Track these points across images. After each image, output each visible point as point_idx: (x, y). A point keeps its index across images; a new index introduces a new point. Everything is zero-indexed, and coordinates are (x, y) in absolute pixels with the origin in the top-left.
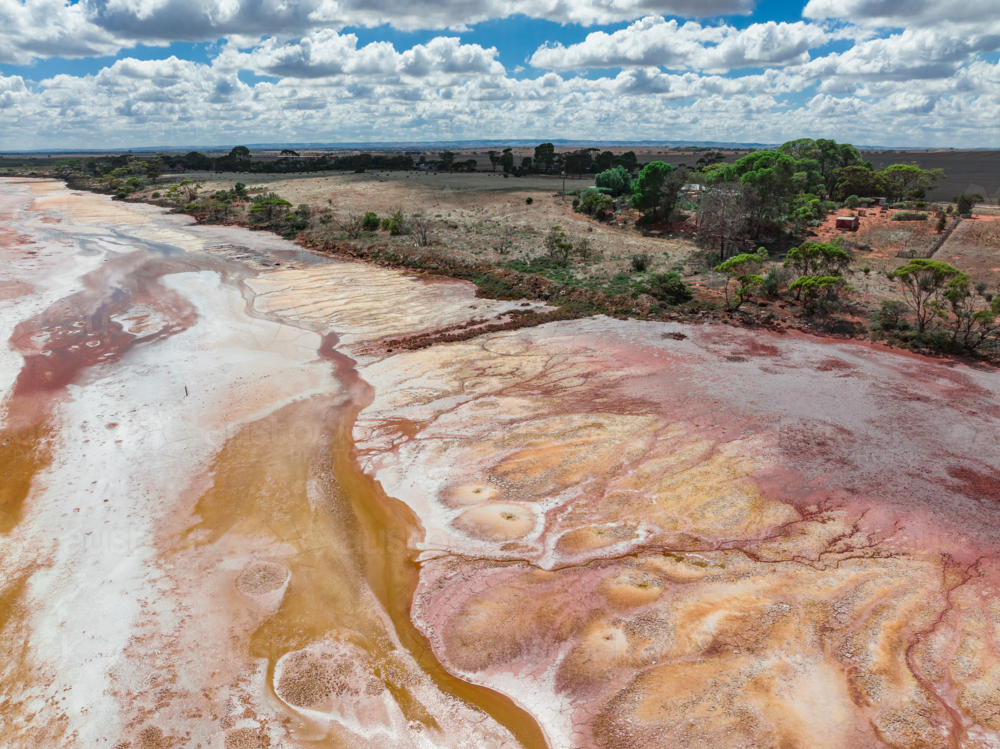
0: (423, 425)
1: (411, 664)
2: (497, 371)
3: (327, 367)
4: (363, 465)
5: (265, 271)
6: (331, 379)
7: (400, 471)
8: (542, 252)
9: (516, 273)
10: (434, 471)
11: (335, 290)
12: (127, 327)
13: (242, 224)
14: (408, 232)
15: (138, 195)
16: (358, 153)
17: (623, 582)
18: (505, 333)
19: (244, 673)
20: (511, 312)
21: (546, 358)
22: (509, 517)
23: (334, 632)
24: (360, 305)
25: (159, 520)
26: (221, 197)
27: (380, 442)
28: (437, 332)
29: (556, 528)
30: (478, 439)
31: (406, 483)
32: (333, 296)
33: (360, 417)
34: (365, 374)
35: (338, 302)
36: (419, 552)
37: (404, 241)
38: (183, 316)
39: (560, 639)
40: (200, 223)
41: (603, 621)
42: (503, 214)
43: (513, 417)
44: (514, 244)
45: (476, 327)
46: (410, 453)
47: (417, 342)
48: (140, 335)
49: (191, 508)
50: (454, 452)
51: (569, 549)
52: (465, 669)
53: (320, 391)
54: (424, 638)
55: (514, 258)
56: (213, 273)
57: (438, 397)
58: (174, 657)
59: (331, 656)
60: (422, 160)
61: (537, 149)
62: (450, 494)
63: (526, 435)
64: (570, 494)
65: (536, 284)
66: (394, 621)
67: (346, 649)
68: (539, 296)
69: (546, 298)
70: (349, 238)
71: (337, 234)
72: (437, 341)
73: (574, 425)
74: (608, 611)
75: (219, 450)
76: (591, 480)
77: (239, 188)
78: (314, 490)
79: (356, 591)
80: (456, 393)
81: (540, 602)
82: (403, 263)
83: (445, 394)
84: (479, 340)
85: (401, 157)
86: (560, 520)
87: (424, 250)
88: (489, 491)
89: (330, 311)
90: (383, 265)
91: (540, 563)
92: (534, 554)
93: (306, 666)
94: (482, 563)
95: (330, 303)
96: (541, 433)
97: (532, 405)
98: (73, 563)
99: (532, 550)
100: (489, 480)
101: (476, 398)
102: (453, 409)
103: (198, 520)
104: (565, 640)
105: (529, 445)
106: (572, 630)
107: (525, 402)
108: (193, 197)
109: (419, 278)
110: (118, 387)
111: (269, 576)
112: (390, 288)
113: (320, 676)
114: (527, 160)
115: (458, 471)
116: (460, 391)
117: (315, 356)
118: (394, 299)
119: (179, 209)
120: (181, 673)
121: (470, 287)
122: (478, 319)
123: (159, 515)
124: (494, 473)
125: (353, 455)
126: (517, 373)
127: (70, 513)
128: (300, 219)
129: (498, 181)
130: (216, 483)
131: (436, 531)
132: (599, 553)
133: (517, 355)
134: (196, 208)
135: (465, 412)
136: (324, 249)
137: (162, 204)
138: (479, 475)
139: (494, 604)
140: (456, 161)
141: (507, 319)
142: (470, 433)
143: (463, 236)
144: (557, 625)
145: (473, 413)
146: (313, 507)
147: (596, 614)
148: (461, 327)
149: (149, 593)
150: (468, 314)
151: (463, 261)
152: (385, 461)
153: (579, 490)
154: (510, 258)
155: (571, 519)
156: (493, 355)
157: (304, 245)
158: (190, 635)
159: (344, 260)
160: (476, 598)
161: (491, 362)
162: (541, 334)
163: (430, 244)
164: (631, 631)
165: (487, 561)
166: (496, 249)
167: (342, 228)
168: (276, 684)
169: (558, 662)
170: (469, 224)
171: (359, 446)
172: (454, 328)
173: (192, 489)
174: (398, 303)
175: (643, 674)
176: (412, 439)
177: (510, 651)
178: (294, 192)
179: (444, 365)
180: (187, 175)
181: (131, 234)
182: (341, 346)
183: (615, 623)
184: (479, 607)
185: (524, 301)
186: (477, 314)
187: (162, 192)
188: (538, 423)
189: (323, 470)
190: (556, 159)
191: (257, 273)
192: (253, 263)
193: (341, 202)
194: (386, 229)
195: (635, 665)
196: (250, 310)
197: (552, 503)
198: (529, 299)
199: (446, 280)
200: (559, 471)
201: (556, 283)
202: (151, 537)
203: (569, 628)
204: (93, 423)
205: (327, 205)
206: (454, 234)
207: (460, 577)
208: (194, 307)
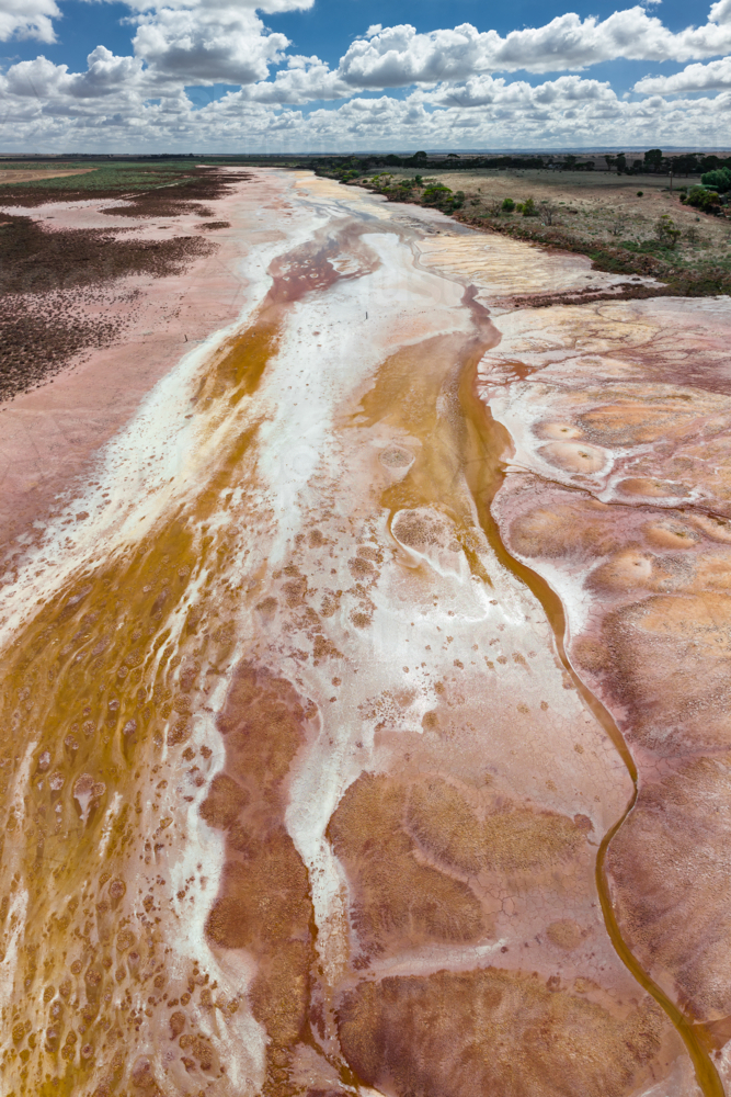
0: (534, 370)
1: (484, 539)
2: (609, 335)
3: (467, 313)
4: (480, 393)
5: (429, 236)
6: (470, 323)
7: (508, 403)
8: (651, 236)
9: (628, 252)
10: (533, 408)
11: (478, 255)
12: (336, 266)
13: (417, 203)
14: (536, 215)
15: (355, 181)
16: (502, 156)
17: (665, 527)
18: (617, 302)
19: (374, 514)
20: (621, 285)
21: (656, 330)
22: (584, 456)
23: (436, 505)
24: (496, 267)
25: (337, 404)
26: (406, 184)
27: (497, 377)
28: (557, 295)
29: (621, 473)
30: (578, 389)
31: (510, 413)
32: (475, 258)
33: (486, 355)
34: (497, 322)
35: (479, 263)
36: (507, 465)
37: (534, 221)
38: (372, 264)
39: (597, 554)
40: (390, 201)
41: (637, 552)
42: (616, 204)
43: (611, 377)
44: (627, 228)
45: (591, 294)
46: (518, 389)
47: (541, 302)
48: (343, 273)
49: (359, 400)
50: (554, 396)
51: (627, 491)
52: (520, 553)
53: (460, 330)
54: (496, 525)
55: (626, 240)
56: (394, 235)
57: (552, 349)
58: (336, 494)
59: (431, 519)
60: (551, 162)
61: (646, 154)
62: (542, 428)
63: (617, 394)
64: (641, 449)
65: (646, 263)
66: (478, 508)
67: (442, 517)
68: (649, 273)
69: (656, 275)
70: (491, 216)
71: (482, 213)
72: (558, 302)
73: (664, 393)
74: (644, 545)
75: (383, 363)
76: (664, 442)
77: (418, 178)
78: (442, 404)
79: (455, 480)
80: (567, 348)
81: (591, 524)
82: (531, 238)
83: (559, 348)
84: (593, 305)
85: (534, 160)
86: (626, 467)
87: (549, 229)
88: (574, 432)
89: (473, 269)
90: (515, 238)
91: (599, 496)
92: (597, 488)
93: (413, 521)
94: (553, 485)
95: (473, 264)
96: (631, 395)
97: (630, 369)
98: (285, 421)
99: (596, 484)
100: (576, 424)
101: (583, 355)
102: (561, 361)
103: (361, 409)
104: (602, 556)
105: (619, 402)
106: (609, 550)
107: (626, 366)
108: (388, 184)
109: (544, 251)
110: (325, 307)
111: (400, 457)
112: (520, 256)
113: (421, 529)
114: (637, 163)
115: (552, 411)
116: (572, 347)
117: (458, 303)
118: (523, 265)
119: (378, 191)
120: (338, 504)
121: (588, 261)
122: (593, 287)
123: (339, 401)
124: (582, 419)
125: (475, 383)
126: (626, 339)
127: (286, 389)
128: (456, 201)
129: (613, 178)
130: (377, 386)
131: (523, 453)
132: (652, 501)
133: (627, 322)
134: (389, 191)
135: (571, 365)
136: (472, 224)
137: (368, 187)
138: (569, 418)
139: (554, 516)
140: (577, 162)
141: (619, 290)
142: (570, 383)
143: (582, 220)
144: (599, 543)
145: (578, 367)
146: (438, 416)
147: (632, 545)
148: (578, 293)
149: (327, 451)
150: (585, 283)
151: (582, 239)
152: (497, 393)
153: (650, 448)
154: (622, 239)
155: (636, 469)
156: (605, 319)
157: (458, 220)
158: (347, 481)
159: (486, 233)
160: (541, 509)
161: (604, 326)
162: (652, 306)
163: (555, 225)
164: (657, 564)
165: (558, 484)
166: (610, 231)
167: (487, 209)
168: (393, 526)
169: (591, 569)
170: (587, 211)
171: (481, 377)
172: (572, 293)
173: (360, 387)
174: (526, 268)
175: (656, 597)
176: (522, 379)
177: (556, 551)
178: (453, 182)
179: (563, 323)
180: (386, 170)
181: (347, 206)
182: (479, 298)
183: (646, 555)
184: (542, 515)
185: (635, 276)
186: (592, 284)
187: (369, 180)
188: (632, 385)
189: (451, 390)
190: (664, 161)
191: (423, 237)
192: (422, 231)
193: (486, 190)
194: (519, 211)
195: (652, 589)
196: (415, 264)
197: (623, 453)
198: (639, 275)
199: (566, 253)
200: (637, 428)
201: (664, 263)
202: (331, 414)
203: (607, 548)
204: (305, 330)
205: (477, 192)
206: (574, 218)
207: (533, 491)
208: (379, 258)
